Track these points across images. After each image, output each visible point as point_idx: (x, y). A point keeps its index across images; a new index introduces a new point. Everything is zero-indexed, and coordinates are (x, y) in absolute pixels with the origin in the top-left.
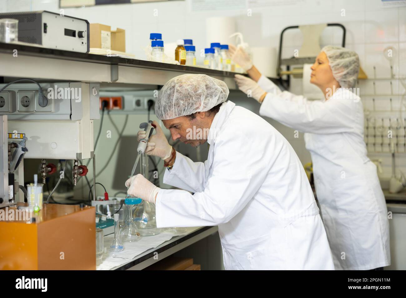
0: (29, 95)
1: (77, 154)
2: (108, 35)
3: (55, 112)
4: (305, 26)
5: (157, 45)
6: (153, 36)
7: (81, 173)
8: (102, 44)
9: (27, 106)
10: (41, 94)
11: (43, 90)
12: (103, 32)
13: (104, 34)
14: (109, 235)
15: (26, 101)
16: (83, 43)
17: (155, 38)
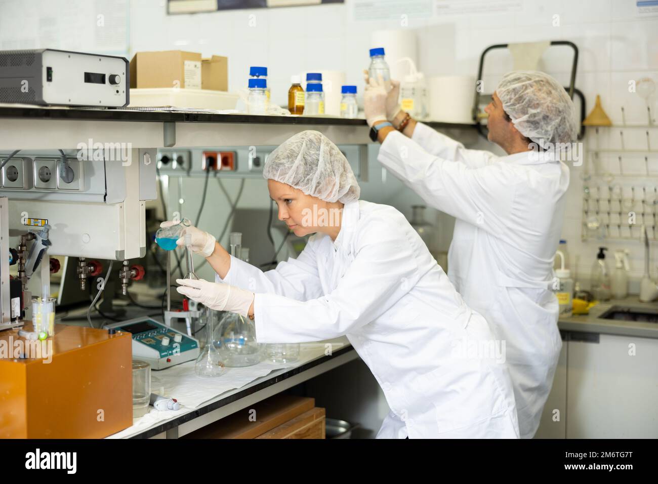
0: (49, 164)
1: (117, 252)
2: (196, 66)
3: (85, 191)
4: (516, 45)
5: (256, 86)
6: (255, 71)
7: (133, 276)
8: (186, 80)
9: (47, 181)
10: (64, 164)
11: (68, 158)
12: (187, 63)
13: (189, 66)
14: (184, 364)
15: (47, 174)
16: (117, 92)
17: (257, 74)
